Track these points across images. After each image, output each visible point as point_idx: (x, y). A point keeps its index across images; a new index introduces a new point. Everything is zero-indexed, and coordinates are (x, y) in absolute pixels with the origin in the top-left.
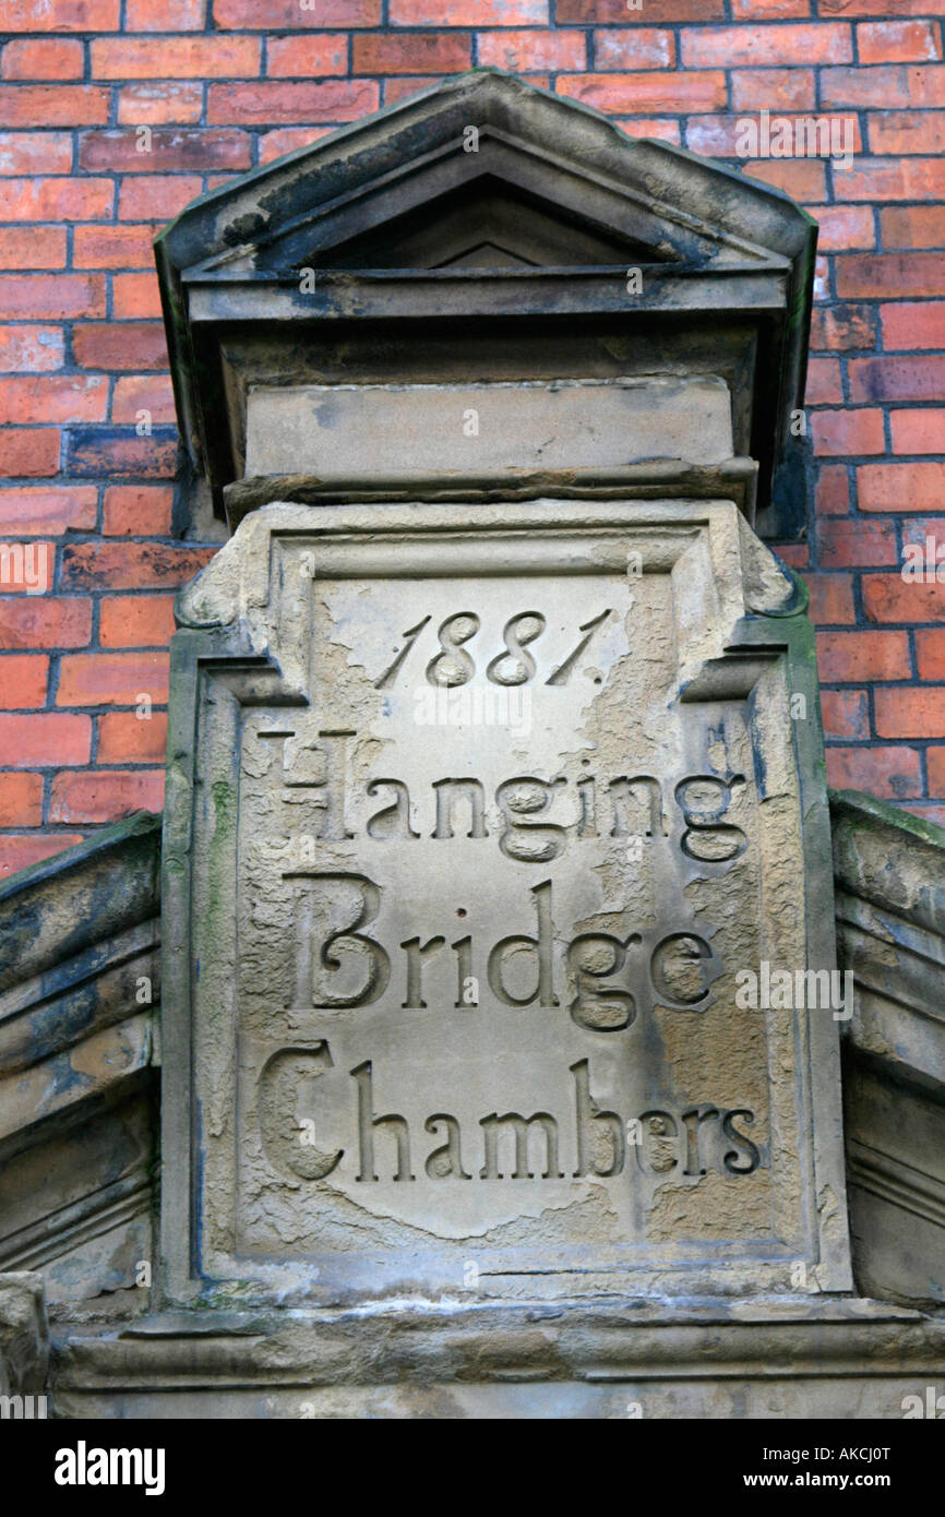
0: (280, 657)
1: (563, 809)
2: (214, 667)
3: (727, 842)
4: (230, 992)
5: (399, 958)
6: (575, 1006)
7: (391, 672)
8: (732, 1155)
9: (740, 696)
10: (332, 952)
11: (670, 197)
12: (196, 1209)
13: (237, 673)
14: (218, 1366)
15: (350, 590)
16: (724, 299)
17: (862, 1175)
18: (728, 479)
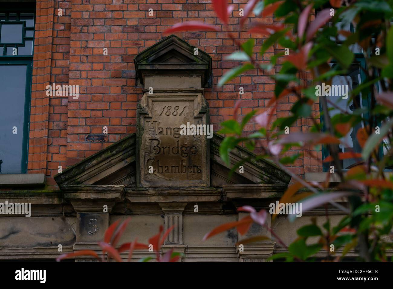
0: (149, 112)
2: (141, 114)
4: (143, 153)
5: (162, 149)
6: (181, 154)
7: (161, 114)
8: (198, 171)
9: (201, 118)
10: (155, 148)
12: (140, 177)
13: (144, 114)
14: (143, 194)
15: (157, 103)
16: (201, 67)
17: (212, 172)
18: (200, 90)
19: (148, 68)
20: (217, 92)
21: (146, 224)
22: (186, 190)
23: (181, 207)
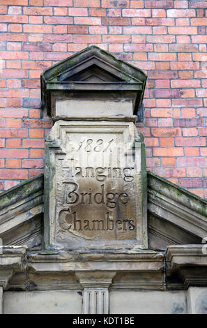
0: (61, 147)
1: (106, 173)
2: (52, 148)
3: (131, 179)
4: (54, 201)
5: (80, 196)
6: (107, 204)
7: (79, 149)
8: (130, 227)
9: (133, 155)
10: (70, 195)
11: (124, 70)
12: (49, 235)
13: (55, 149)
14: (53, 259)
15: (72, 135)
16: (132, 88)
17: (150, 230)
18: (132, 119)
19: (61, 87)
20: (151, 127)
21: (56, 305)
22: (114, 254)
23: (107, 278)
